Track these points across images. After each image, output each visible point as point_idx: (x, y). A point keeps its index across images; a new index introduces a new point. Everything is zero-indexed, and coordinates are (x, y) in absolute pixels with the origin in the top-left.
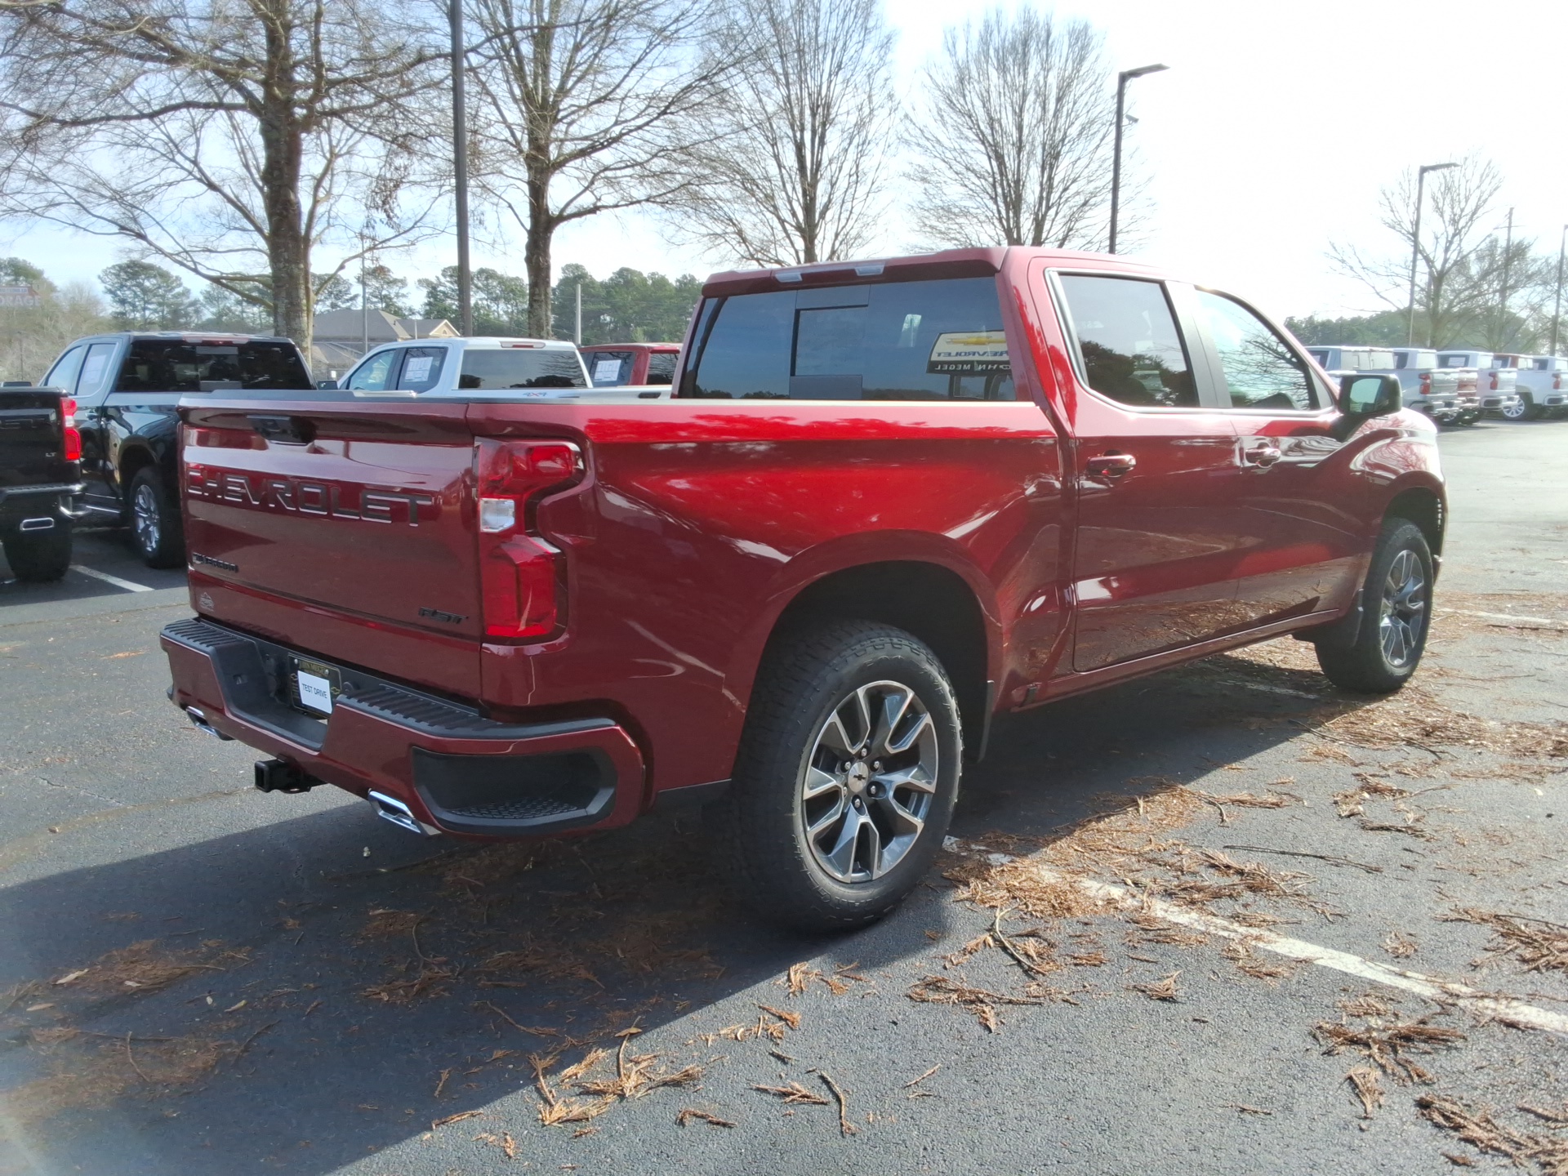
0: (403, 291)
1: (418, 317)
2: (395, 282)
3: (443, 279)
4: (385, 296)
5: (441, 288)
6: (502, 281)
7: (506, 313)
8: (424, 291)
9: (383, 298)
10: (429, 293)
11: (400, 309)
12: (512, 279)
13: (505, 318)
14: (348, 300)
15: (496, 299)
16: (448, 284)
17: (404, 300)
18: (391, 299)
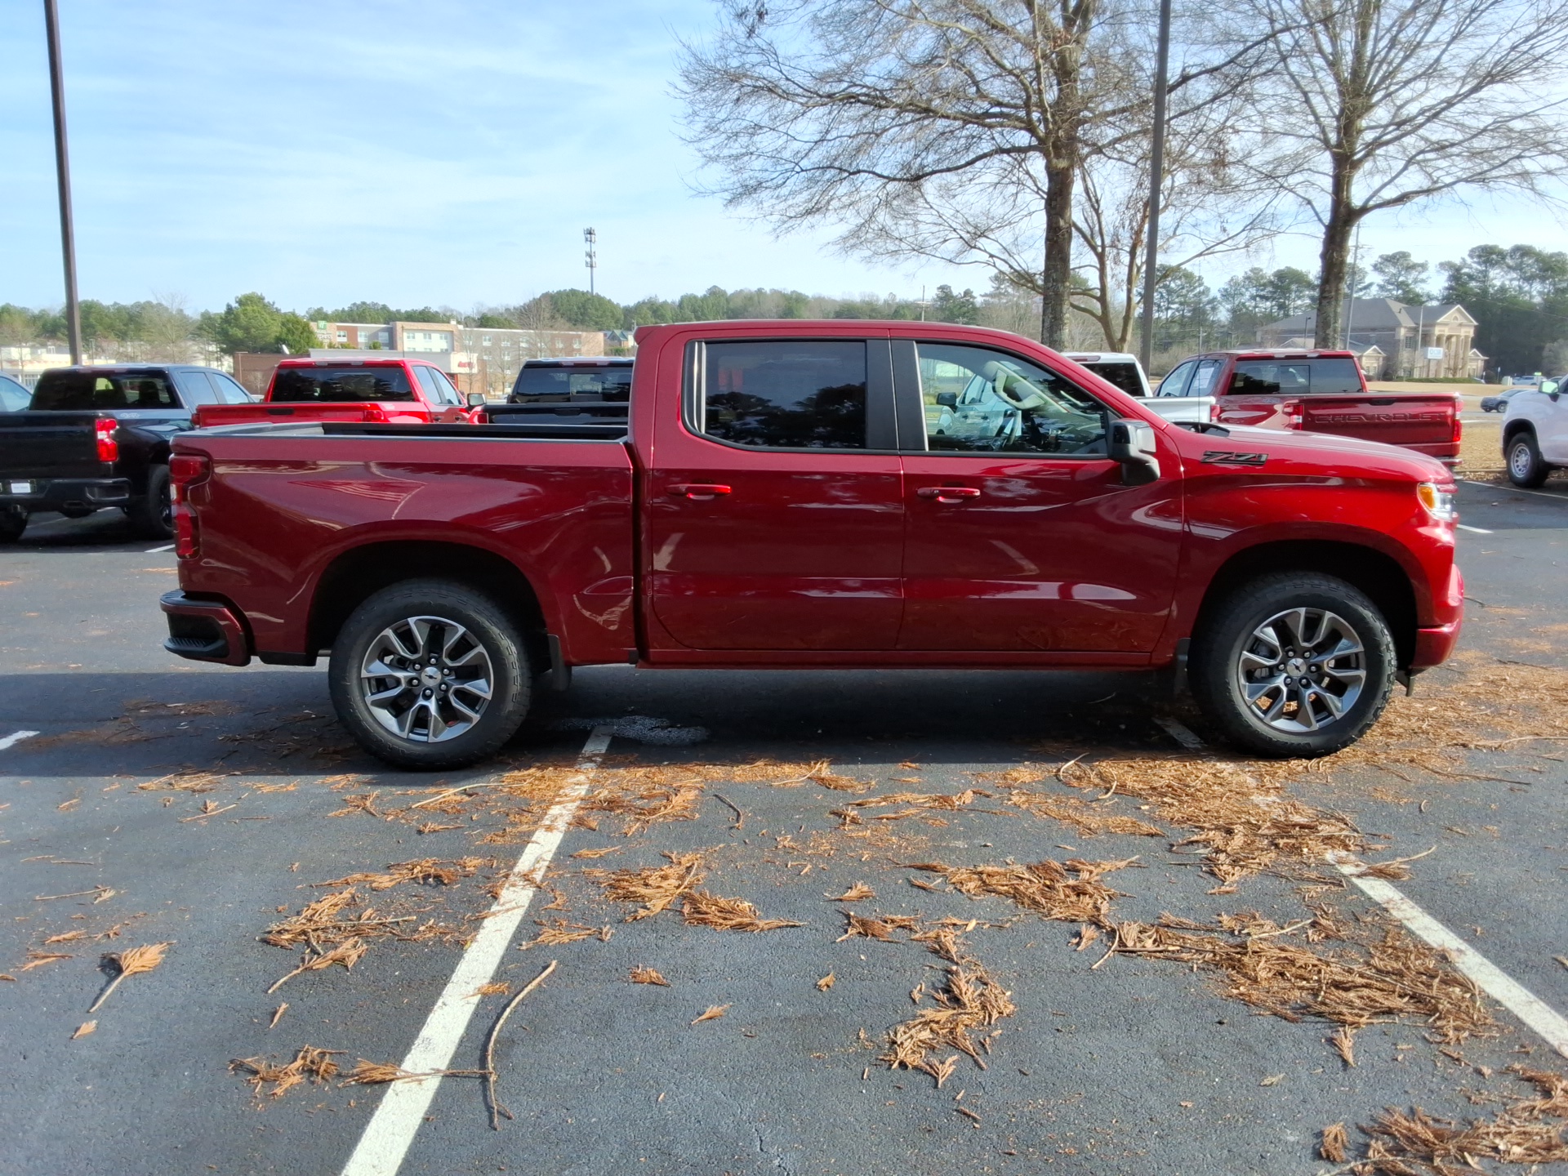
0: (1423, 276)
1: (1435, 303)
2: (1413, 267)
3: (1469, 261)
4: (1402, 283)
5: (1465, 270)
6: (1539, 257)
7: (1540, 293)
8: (1445, 275)
9: (1400, 285)
10: (1450, 276)
11: (1418, 295)
12: (1552, 256)
13: (1537, 300)
14: (1361, 290)
15: (1529, 279)
16: (1475, 265)
17: (1422, 285)
18: (1408, 285)
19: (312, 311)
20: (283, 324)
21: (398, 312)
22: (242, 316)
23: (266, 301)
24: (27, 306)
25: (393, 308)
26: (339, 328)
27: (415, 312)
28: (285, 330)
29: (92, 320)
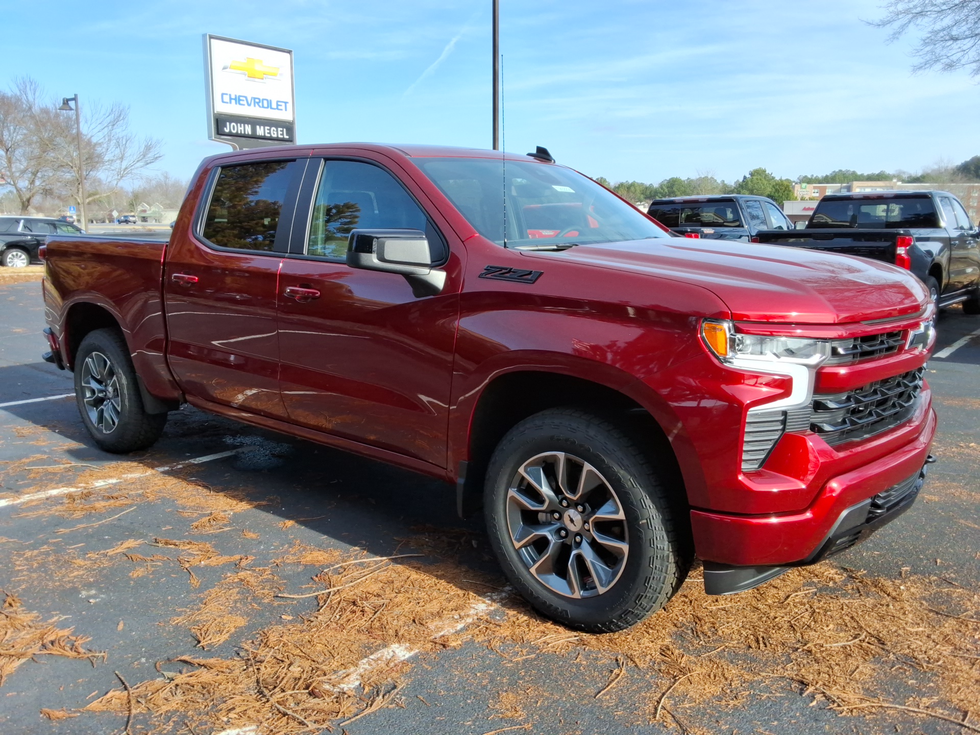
19: (801, 178)
20: (773, 186)
21: (862, 175)
22: (750, 183)
23: (767, 172)
24: (643, 182)
25: (859, 173)
26: (815, 188)
27: (873, 175)
28: (774, 190)
29: (674, 189)
